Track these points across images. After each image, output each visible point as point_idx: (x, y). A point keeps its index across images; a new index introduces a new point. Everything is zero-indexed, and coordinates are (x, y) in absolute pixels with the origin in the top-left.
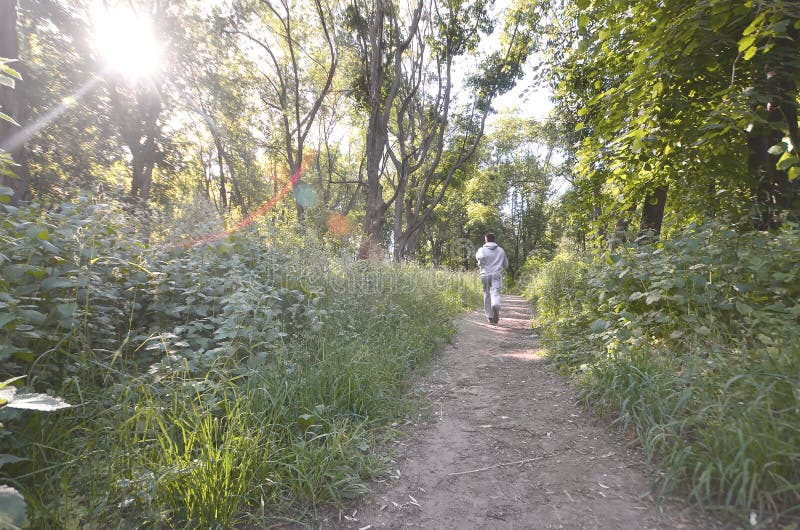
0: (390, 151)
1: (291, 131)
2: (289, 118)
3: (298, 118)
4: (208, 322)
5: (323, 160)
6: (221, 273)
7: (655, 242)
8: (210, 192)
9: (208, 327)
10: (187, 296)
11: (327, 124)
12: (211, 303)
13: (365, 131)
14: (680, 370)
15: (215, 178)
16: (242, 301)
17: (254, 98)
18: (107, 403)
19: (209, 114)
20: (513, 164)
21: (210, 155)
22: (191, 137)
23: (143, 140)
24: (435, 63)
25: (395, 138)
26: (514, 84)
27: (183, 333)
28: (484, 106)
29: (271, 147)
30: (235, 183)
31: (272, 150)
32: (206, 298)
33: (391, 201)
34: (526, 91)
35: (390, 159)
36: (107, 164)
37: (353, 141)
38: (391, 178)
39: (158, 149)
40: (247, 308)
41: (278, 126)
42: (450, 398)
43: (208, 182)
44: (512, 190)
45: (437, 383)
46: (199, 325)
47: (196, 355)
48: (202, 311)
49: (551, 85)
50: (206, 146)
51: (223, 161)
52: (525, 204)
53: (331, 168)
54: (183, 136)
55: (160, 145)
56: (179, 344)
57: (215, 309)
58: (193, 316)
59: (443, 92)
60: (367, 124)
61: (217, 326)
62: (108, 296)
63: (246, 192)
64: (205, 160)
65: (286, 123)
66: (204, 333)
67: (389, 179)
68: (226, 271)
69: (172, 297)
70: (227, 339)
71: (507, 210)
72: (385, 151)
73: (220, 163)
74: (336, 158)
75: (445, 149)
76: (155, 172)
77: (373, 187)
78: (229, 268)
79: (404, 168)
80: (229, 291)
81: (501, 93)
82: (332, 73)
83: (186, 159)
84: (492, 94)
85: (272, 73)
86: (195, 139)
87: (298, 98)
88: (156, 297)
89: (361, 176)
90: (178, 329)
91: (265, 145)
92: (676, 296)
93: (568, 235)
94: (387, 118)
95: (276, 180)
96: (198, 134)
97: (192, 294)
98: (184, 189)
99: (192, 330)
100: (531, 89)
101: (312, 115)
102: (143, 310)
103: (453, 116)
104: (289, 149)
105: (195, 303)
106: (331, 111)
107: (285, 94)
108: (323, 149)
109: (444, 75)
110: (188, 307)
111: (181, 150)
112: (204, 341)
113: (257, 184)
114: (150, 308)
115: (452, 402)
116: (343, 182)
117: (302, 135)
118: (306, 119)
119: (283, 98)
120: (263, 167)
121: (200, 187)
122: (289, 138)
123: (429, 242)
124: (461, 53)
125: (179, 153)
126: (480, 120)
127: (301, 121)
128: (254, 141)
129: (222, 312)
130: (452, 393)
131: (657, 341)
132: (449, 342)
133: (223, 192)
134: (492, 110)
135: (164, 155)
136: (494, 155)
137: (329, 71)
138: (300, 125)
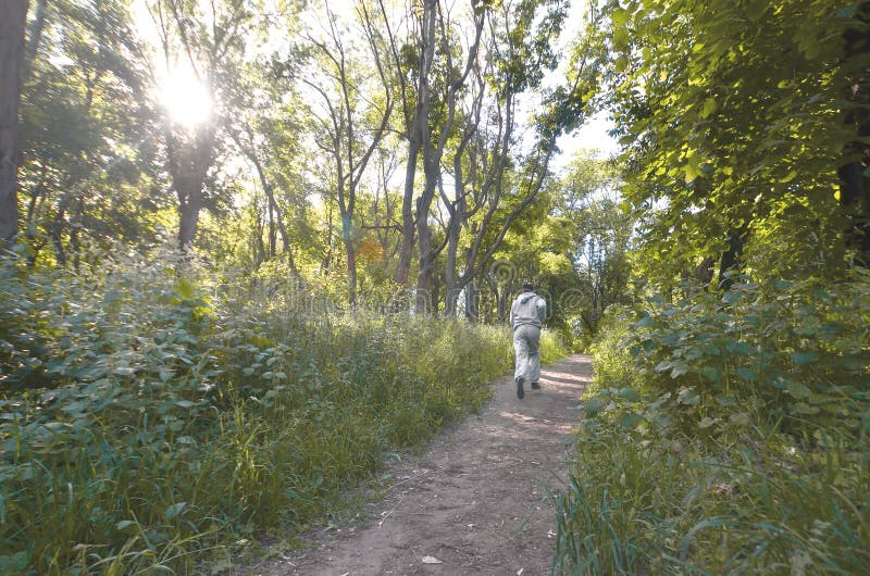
1: (343, 176)
2: (343, 163)
3: (351, 162)
5: (382, 206)
11: (386, 168)
20: (589, 210)
24: (495, 100)
26: (581, 121)
28: (548, 147)
29: (327, 193)
31: (327, 195)
44: (589, 237)
52: (603, 252)
53: (389, 214)
65: (340, 168)
71: (584, 261)
79: (457, 213)
81: (567, 132)
82: (388, 113)
84: (558, 133)
85: (325, 115)
95: (331, 227)
101: (367, 158)
103: (518, 157)
106: (391, 155)
107: (341, 136)
108: (382, 196)
109: (504, 116)
117: (354, 179)
118: (360, 163)
122: (341, 183)
124: (522, 90)
127: (354, 165)
134: (557, 150)
136: (568, 200)
137: (384, 113)
138: (352, 170)
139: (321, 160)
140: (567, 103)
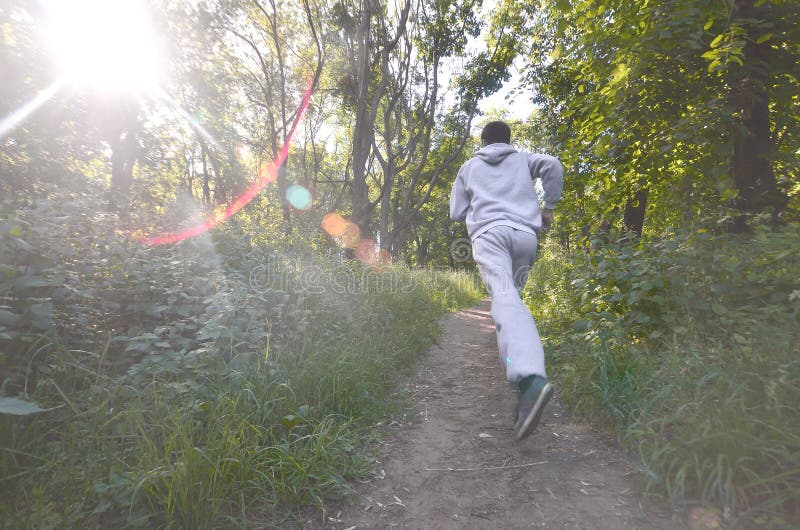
0: (376, 151)
1: (276, 130)
2: (275, 116)
3: (284, 116)
4: (191, 322)
5: (309, 159)
6: (202, 272)
7: (636, 243)
8: (194, 190)
9: (190, 327)
10: (169, 295)
11: (314, 123)
12: (194, 303)
13: (352, 130)
14: (659, 368)
15: (199, 176)
16: (226, 300)
17: (240, 95)
18: (83, 405)
19: (192, 110)
21: (194, 152)
22: (173, 133)
23: (123, 136)
24: (422, 63)
25: (382, 138)
26: (500, 86)
27: (164, 333)
28: (470, 108)
29: (257, 145)
30: (218, 180)
31: (258, 147)
32: (188, 298)
33: (378, 201)
34: (512, 92)
35: (376, 159)
36: (86, 160)
37: (338, 141)
38: (378, 177)
39: (139, 145)
40: (230, 308)
41: (263, 124)
42: (435, 398)
43: (190, 179)
45: (424, 382)
46: (181, 325)
47: (177, 357)
48: (182, 312)
49: (537, 89)
50: (189, 143)
51: (207, 158)
53: (317, 167)
54: (165, 133)
55: (141, 141)
56: (160, 345)
57: (199, 309)
58: (174, 317)
59: (430, 92)
60: (354, 123)
61: (199, 326)
62: (85, 295)
63: (228, 185)
64: (188, 157)
65: (272, 121)
66: (186, 334)
67: (374, 178)
68: (208, 270)
69: (153, 297)
70: (210, 340)
72: (372, 151)
73: (203, 160)
74: (321, 158)
75: (431, 149)
76: (135, 168)
77: (359, 187)
78: (212, 268)
79: (390, 169)
80: (213, 291)
81: (487, 95)
82: (319, 70)
83: (168, 155)
84: (479, 95)
85: (257, 69)
86: (178, 136)
87: (283, 96)
88: (136, 297)
89: (347, 175)
90: (161, 329)
91: (249, 143)
92: (655, 297)
93: (552, 236)
94: (374, 117)
96: (181, 131)
97: (174, 294)
98: (166, 184)
99: (173, 330)
100: (518, 91)
101: (298, 113)
102: (122, 310)
103: (439, 116)
104: (275, 148)
105: (176, 303)
106: (317, 109)
107: (271, 91)
108: (309, 148)
109: (431, 76)
110: (169, 307)
111: (164, 146)
112: (186, 342)
113: (242, 180)
114: (130, 307)
115: (437, 402)
116: (330, 181)
117: (287, 133)
118: (293, 117)
119: (269, 95)
120: (247, 165)
121: (182, 185)
122: (274, 136)
123: (415, 242)
124: (449, 55)
125: (162, 150)
126: (467, 121)
127: (287, 119)
128: (239, 138)
129: (204, 312)
130: (437, 393)
131: (637, 341)
132: (435, 342)
133: (206, 190)
134: (478, 111)
135: (145, 151)
137: (315, 69)
138: (286, 124)
139: (249, 114)
140: (487, 68)
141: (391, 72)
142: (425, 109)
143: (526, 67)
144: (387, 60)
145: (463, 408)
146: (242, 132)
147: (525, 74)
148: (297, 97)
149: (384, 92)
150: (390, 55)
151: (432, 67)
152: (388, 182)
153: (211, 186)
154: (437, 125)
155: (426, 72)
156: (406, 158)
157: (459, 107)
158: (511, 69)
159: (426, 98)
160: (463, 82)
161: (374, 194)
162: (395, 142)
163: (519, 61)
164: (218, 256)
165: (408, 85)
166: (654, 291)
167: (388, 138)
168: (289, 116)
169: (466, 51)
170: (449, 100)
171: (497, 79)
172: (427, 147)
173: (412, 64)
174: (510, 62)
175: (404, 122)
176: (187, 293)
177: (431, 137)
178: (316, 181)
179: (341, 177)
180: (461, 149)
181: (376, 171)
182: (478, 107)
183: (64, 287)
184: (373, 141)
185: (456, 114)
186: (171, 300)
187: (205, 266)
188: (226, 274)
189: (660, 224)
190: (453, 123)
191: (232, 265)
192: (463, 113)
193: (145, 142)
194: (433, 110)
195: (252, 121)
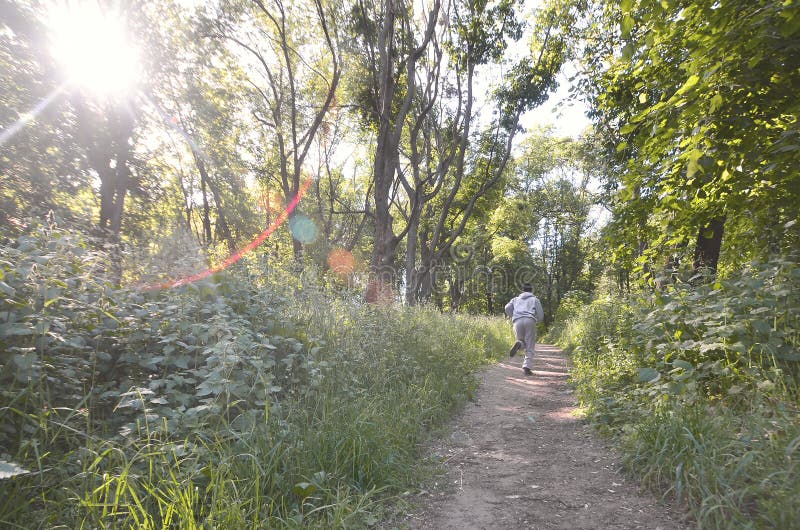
0: (401, 177)
1: (286, 153)
2: (284, 137)
3: (294, 137)
4: (190, 375)
5: (323, 186)
6: (203, 318)
7: (711, 281)
8: (192, 224)
9: (189, 381)
10: (165, 344)
11: (329, 144)
12: (193, 354)
13: (373, 152)
14: (739, 431)
15: (200, 208)
16: (230, 351)
17: (244, 114)
18: (71, 469)
19: (190, 132)
20: (544, 191)
21: (192, 180)
22: (168, 158)
23: (113, 164)
24: (454, 73)
25: (408, 161)
26: (546, 97)
27: (160, 388)
28: (510, 123)
29: (263, 171)
30: (220, 211)
31: (263, 174)
32: (187, 347)
33: (403, 234)
34: (560, 104)
35: (401, 185)
36: (73, 192)
37: (358, 163)
38: (403, 207)
39: (130, 173)
40: (235, 358)
41: (270, 147)
42: (471, 464)
43: (189, 211)
44: (543, 221)
45: (456, 446)
46: (179, 379)
47: (175, 414)
48: (181, 363)
49: (589, 99)
50: (186, 171)
51: (207, 188)
52: (559, 237)
53: (333, 195)
54: (159, 158)
55: (132, 169)
56: (155, 401)
57: (198, 360)
58: (172, 369)
59: (463, 107)
60: (375, 144)
61: (200, 380)
62: (73, 344)
63: (233, 223)
64: (186, 186)
65: (281, 143)
66: (183, 388)
67: (400, 208)
68: (210, 315)
69: (151, 346)
70: (212, 395)
71: (537, 245)
72: (396, 176)
73: (203, 189)
74: (338, 184)
75: (466, 173)
76: (127, 200)
77: (380, 218)
78: (214, 313)
79: (418, 196)
80: (214, 339)
81: (531, 108)
82: (335, 83)
83: (163, 185)
84: (521, 109)
85: (264, 83)
86: (174, 162)
87: (294, 113)
88: (129, 347)
89: (367, 205)
90: (155, 384)
91: (256, 169)
93: (609, 274)
94: (398, 137)
95: (269, 209)
96: (178, 156)
97: (171, 343)
98: (161, 220)
99: (170, 385)
100: (566, 103)
101: (312, 132)
102: (114, 361)
103: (474, 135)
104: (284, 174)
105: (174, 353)
106: (332, 128)
107: (282, 108)
108: (324, 173)
109: (464, 88)
110: (166, 358)
111: (158, 175)
112: (185, 398)
113: (246, 214)
114: (122, 358)
115: (473, 469)
116: (347, 211)
117: (299, 157)
118: (304, 138)
119: (277, 114)
120: (253, 194)
121: (180, 218)
122: (283, 161)
123: (447, 282)
124: (485, 62)
125: (156, 178)
126: (507, 139)
127: (298, 141)
128: (242, 164)
129: (205, 364)
130: (474, 458)
131: (713, 397)
132: (471, 400)
133: (207, 223)
134: (520, 128)
135: (137, 180)
136: (522, 181)
137: (330, 81)
138: (296, 146)
139: (254, 135)
140: (531, 77)
141: (418, 84)
142: (458, 127)
143: (577, 74)
144: (412, 70)
145: (504, 476)
146: (247, 156)
147: (575, 83)
148: (309, 116)
149: (410, 107)
150: (417, 64)
151: (465, 76)
152: (416, 212)
153: (213, 220)
154: (473, 144)
155: (459, 83)
156: (436, 185)
157: (497, 123)
158: (559, 77)
159: (459, 113)
160: (502, 95)
161: (399, 227)
162: (422, 165)
163: (568, 68)
164: (221, 299)
165: (438, 98)
166: (734, 338)
167: (415, 160)
168: (300, 136)
169: (505, 57)
170: (486, 116)
171: (542, 88)
172: (461, 170)
173: (443, 73)
174: (558, 69)
175: (434, 142)
176: (186, 342)
177: (465, 159)
178: (332, 211)
179: (361, 206)
180: (500, 173)
181: (401, 200)
182: (519, 123)
183: (49, 336)
184: (397, 165)
185: (495, 132)
186: (167, 350)
187: (206, 311)
188: (229, 320)
189: (740, 258)
190: (490, 143)
191: (235, 308)
192: (503, 130)
193: (137, 170)
194: (467, 128)
195: (257, 143)
